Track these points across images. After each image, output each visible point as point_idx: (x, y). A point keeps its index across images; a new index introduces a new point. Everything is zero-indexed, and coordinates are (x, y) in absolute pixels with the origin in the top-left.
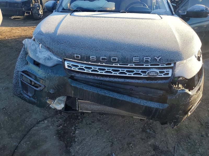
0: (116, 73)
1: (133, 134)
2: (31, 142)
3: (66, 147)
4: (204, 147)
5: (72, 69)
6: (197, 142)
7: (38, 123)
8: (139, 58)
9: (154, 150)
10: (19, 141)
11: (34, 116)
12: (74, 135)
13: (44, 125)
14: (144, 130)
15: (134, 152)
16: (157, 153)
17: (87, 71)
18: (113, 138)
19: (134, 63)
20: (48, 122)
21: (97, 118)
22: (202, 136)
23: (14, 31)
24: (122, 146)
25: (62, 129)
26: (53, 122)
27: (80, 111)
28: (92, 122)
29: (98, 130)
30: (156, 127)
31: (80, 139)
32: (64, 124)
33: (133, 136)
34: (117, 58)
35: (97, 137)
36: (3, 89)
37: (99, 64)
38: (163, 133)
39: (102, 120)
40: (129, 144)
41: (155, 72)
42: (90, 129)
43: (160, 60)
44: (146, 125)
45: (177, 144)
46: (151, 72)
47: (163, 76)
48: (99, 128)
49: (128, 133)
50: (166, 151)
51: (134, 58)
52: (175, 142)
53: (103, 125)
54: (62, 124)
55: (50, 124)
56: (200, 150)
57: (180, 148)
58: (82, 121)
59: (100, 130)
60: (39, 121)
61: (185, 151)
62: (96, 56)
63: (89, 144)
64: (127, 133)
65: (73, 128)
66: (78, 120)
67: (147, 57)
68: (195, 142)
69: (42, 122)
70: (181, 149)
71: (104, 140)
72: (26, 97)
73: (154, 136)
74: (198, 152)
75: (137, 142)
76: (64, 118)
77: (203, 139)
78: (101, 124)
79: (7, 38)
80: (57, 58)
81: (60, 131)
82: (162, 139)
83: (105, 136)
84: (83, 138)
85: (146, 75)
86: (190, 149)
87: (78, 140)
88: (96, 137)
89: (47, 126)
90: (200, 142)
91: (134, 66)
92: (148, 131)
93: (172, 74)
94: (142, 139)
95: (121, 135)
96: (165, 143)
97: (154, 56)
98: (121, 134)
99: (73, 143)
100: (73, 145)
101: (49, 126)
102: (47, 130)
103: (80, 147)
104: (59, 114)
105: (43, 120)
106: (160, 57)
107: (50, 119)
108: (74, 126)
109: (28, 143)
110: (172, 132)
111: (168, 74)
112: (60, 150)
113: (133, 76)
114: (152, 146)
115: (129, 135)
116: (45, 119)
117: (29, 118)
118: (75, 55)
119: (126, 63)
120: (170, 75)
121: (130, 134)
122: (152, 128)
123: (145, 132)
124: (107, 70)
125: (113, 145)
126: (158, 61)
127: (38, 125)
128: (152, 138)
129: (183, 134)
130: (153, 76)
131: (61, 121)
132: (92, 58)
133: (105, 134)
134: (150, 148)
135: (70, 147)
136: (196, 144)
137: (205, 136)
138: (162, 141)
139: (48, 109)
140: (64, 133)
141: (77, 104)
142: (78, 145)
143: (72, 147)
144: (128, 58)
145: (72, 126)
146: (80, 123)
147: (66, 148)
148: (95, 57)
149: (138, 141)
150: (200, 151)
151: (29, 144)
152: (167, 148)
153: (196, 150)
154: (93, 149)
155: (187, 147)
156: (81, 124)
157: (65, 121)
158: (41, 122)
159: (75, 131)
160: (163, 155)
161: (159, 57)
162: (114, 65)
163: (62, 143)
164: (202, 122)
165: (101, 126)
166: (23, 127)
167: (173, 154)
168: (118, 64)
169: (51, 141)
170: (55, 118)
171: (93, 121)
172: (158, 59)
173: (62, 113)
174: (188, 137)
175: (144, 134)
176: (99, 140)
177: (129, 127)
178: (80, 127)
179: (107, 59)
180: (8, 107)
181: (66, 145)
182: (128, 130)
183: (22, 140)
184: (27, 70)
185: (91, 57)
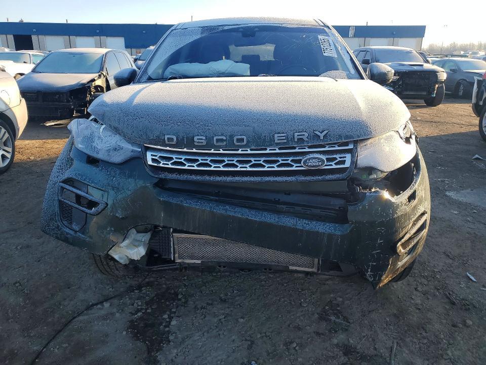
0: (244, 166)
1: (299, 325)
2: (73, 344)
3: (149, 352)
4: (459, 347)
5: (161, 165)
6: (442, 336)
7: (90, 307)
8: (285, 135)
9: (345, 354)
10: (45, 342)
11: (81, 296)
12: (167, 329)
13: (103, 312)
14: (323, 317)
15: (299, 359)
16: (351, 360)
17: (189, 166)
18: (254, 333)
19: (277, 144)
20: (110, 305)
21: (219, 296)
22: (454, 326)
23: (49, 146)
24: (273, 348)
25: (141, 318)
26: (122, 306)
27: (178, 261)
28: (208, 304)
29: (220, 319)
30: (350, 311)
31: (179, 336)
32: (146, 309)
33: (299, 328)
34: (245, 138)
35: (217, 332)
36: (19, 248)
37: (212, 151)
38: (366, 322)
39: (230, 301)
40: (289, 344)
41: (319, 159)
42: (202, 317)
43: (325, 136)
44: (327, 307)
45: (397, 343)
46: (309, 159)
47: (334, 167)
48: (223, 314)
49: (288, 322)
50: (372, 356)
51: (276, 135)
52: (392, 338)
53: (232, 309)
54: (142, 309)
55: (115, 310)
56: (449, 352)
57: (404, 349)
58: (186, 302)
59: (224, 318)
60: (91, 303)
61: (414, 354)
62: (206, 137)
63: (199, 346)
64: (285, 322)
65: (166, 316)
66: (176, 301)
67: (300, 132)
68: (439, 338)
69: (99, 306)
70: (407, 352)
71: (233, 337)
72: (67, 234)
73: (346, 328)
74: (445, 357)
75: (308, 340)
76: (147, 298)
77: (456, 331)
78: (228, 308)
79: (32, 158)
80: (132, 146)
81: (136, 321)
82: (363, 332)
83: (237, 329)
84: (186, 334)
85: (302, 166)
86: (426, 350)
87: (175, 338)
88: (215, 331)
89: (108, 314)
90: (450, 337)
91: (278, 151)
92: (333, 318)
93: (352, 162)
94: (320, 334)
95: (271, 328)
96: (371, 339)
97: (314, 131)
98: (270, 326)
99: (163, 344)
100: (164, 349)
101: (113, 314)
102: (108, 321)
103: (179, 350)
104: (136, 291)
105: (101, 303)
106: (325, 132)
107: (116, 301)
108: (168, 313)
109: (64, 345)
110: (385, 319)
111: (343, 162)
112: (136, 357)
113: (276, 169)
114: (341, 347)
115: (289, 326)
116: (106, 300)
117: (71, 300)
118: (166, 137)
119: (262, 146)
120: (347, 164)
121: (291, 326)
122: (340, 312)
123: (326, 321)
124: (227, 162)
125: (254, 346)
126: (322, 138)
127: (90, 312)
128: (341, 331)
129: (411, 322)
130: (314, 166)
131: (140, 304)
132: (198, 141)
133: (236, 326)
134: (336, 351)
135: (157, 351)
136: (440, 340)
137: (461, 326)
138: (364, 337)
139: (112, 282)
140: (146, 326)
141: (172, 245)
142: (175, 347)
143: (161, 351)
144: (265, 136)
145: (164, 312)
146: (182, 306)
147: (148, 354)
148: (204, 138)
149: (308, 338)
150: (450, 354)
151: (67, 347)
152: (375, 349)
153: (440, 352)
154: (208, 355)
155: (420, 348)
156: (182, 308)
157: (147, 303)
158: (95, 306)
159: (170, 322)
160: (366, 363)
161: (323, 131)
162: (240, 152)
163: (139, 344)
164: (453, 298)
165: (227, 311)
166: (57, 316)
167: (388, 362)
168: (249, 150)
169: (116, 341)
170: (128, 299)
171: (210, 302)
172: (322, 136)
173: (143, 289)
174: (423, 328)
175: (324, 325)
176: (222, 336)
177: (289, 312)
178: (181, 314)
179: (226, 140)
180: (26, 280)
181: (148, 348)
182: (288, 317)
183: (52, 340)
184: (74, 177)
185: (196, 139)
